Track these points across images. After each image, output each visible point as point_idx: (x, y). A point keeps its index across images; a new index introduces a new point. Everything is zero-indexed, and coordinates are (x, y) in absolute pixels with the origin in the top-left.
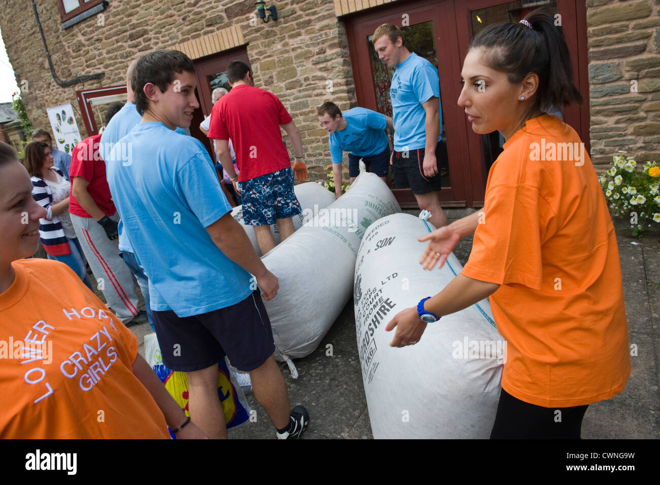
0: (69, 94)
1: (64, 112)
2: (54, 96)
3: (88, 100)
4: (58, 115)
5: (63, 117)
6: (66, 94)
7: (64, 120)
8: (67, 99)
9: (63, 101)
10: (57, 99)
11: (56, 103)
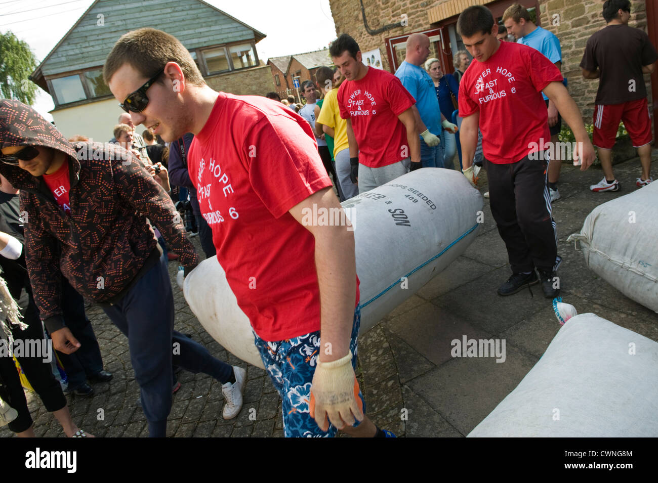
0: (377, 41)
1: (373, 57)
2: (364, 43)
3: (394, 45)
4: (368, 59)
5: (372, 61)
6: (374, 41)
7: (373, 63)
8: (374, 45)
9: (371, 47)
10: (367, 46)
11: (365, 49)
